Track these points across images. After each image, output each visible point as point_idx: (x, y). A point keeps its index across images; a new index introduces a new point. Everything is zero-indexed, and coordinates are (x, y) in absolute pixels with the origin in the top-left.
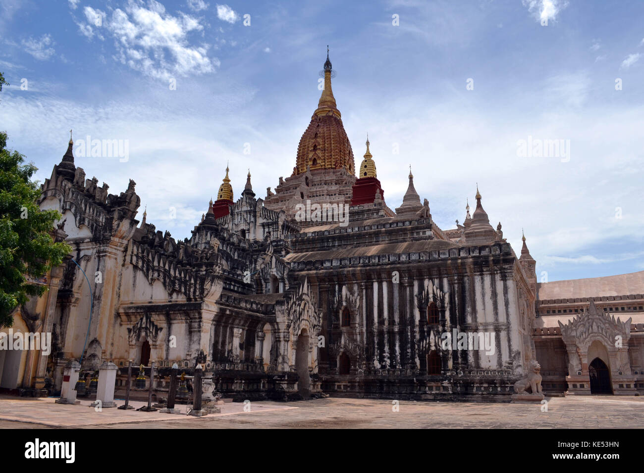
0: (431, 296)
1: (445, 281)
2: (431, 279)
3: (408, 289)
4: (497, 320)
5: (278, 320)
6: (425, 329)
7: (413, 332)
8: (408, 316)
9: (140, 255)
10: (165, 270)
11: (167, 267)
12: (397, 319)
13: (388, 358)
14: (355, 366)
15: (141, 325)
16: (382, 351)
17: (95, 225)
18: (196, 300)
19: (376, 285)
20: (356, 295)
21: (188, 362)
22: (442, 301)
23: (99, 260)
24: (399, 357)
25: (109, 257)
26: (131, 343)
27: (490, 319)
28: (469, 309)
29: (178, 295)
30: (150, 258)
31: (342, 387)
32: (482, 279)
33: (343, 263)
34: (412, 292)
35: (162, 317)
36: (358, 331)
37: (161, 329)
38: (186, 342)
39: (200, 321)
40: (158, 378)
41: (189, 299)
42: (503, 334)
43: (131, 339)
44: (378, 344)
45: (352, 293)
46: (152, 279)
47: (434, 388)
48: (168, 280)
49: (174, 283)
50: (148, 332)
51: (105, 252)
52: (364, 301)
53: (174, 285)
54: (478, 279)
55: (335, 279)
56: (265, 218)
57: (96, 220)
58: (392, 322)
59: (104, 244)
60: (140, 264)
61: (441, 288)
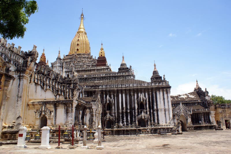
0: (142, 99)
1: (147, 94)
2: (141, 93)
3: (133, 97)
4: (165, 107)
5: (93, 108)
6: (140, 111)
7: (135, 112)
8: (133, 106)
9: (39, 78)
10: (53, 85)
11: (54, 84)
12: (129, 107)
13: (126, 122)
14: (113, 125)
15: (42, 109)
16: (123, 119)
17: (17, 64)
18: (69, 99)
19: (120, 95)
20: (112, 98)
21: (67, 125)
22: (146, 101)
23: (20, 80)
24: (129, 121)
25: (25, 79)
26: (36, 118)
27: (163, 107)
28: (155, 104)
29: (59, 96)
30: (44, 80)
31: (108, 133)
32: (160, 93)
33: (107, 86)
34: (134, 98)
35: (52, 106)
36: (113, 112)
37: (53, 111)
38: (65, 116)
39: (72, 108)
40: (52, 133)
41: (66, 98)
42: (167, 112)
43: (36, 116)
44: (122, 117)
45: (111, 98)
46: (46, 89)
47: (144, 132)
48: (54, 90)
49: (58, 91)
50: (46, 112)
51: (23, 76)
52: (116, 101)
53: (58, 92)
54: (158, 93)
55: (104, 92)
56: (67, 69)
57: (18, 62)
58: (127, 109)
59: (22, 72)
60: (39, 83)
61: (145, 96)
